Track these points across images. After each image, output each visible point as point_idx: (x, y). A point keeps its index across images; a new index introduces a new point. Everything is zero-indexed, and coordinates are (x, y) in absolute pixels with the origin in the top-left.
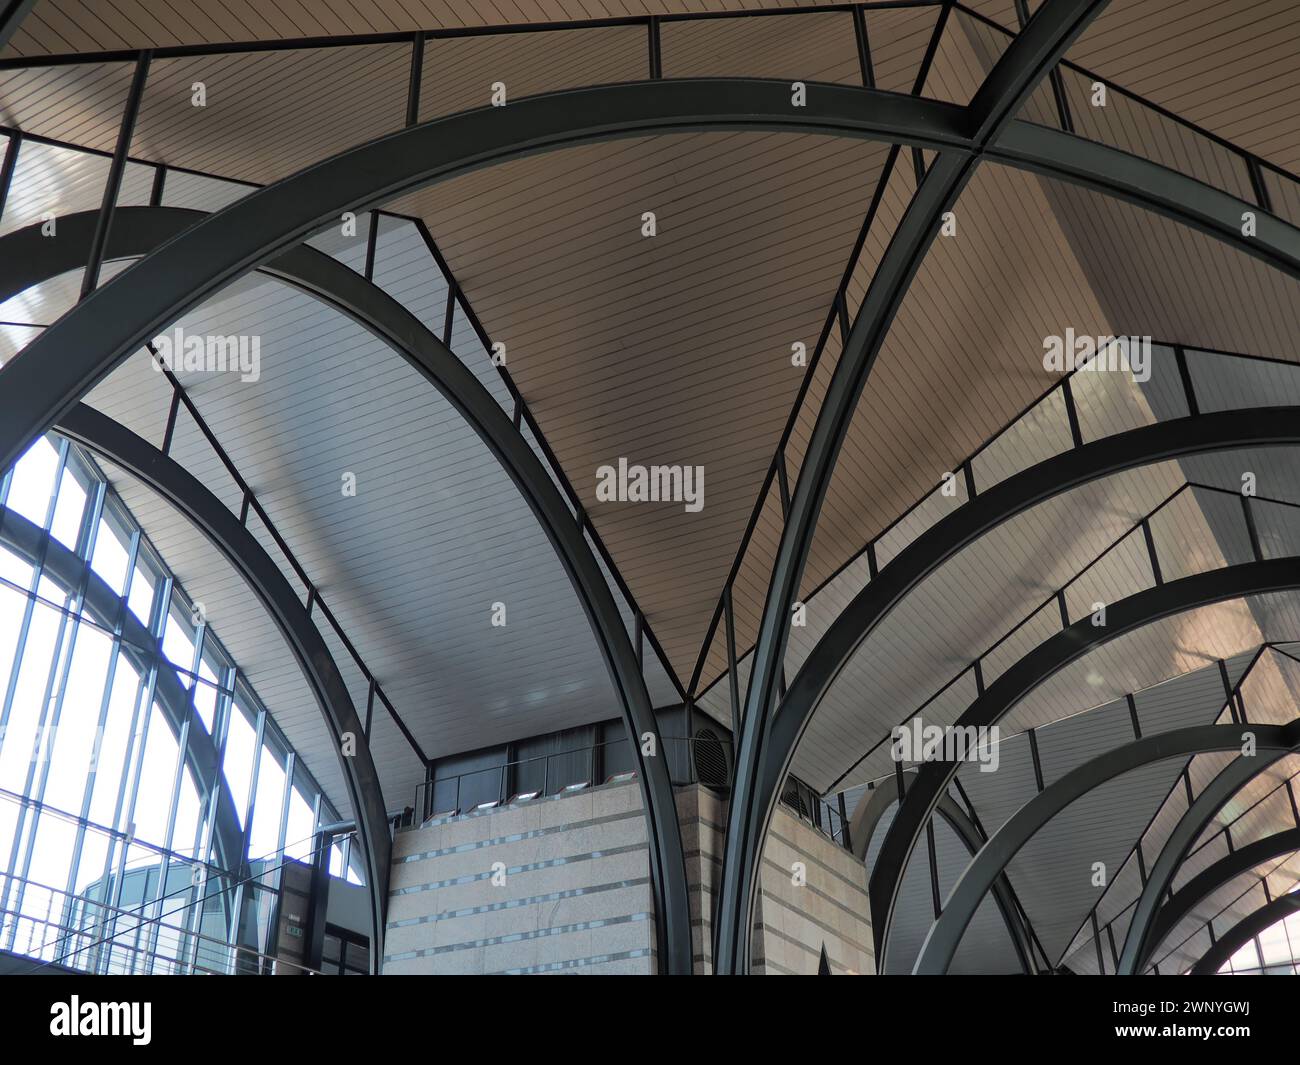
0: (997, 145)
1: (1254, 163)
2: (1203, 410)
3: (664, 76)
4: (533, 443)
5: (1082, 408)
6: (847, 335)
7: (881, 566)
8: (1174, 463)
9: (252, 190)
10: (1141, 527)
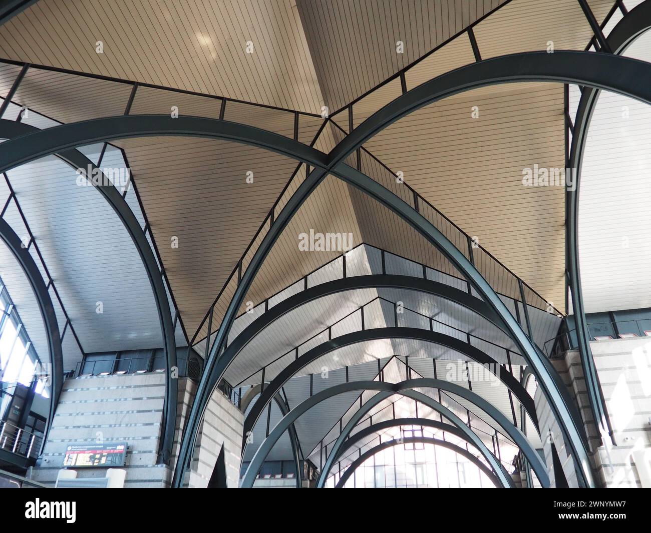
0: (335, 170)
1: (416, 195)
2: (387, 273)
3: (224, 119)
4: (149, 240)
5: (348, 265)
6: (272, 224)
7: (269, 308)
8: (375, 289)
9: (59, 124)
10: (360, 309)
